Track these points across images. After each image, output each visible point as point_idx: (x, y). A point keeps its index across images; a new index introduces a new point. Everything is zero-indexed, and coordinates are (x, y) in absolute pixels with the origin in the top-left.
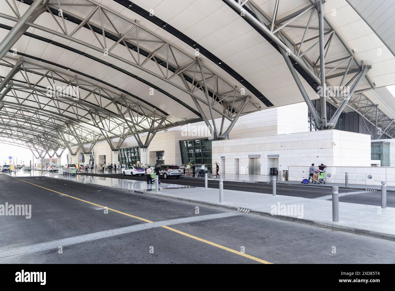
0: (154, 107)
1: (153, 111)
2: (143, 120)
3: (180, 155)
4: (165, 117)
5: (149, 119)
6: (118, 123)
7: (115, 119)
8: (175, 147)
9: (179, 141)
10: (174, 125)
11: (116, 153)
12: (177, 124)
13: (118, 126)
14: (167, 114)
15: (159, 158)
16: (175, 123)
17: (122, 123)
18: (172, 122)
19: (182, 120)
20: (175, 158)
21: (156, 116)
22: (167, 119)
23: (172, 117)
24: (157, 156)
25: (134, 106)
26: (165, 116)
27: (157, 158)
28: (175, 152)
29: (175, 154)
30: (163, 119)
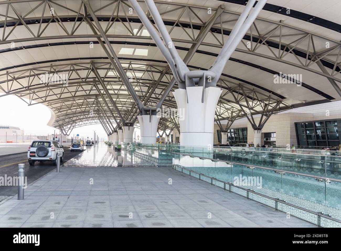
0: (270, 91)
1: (268, 95)
2: (256, 105)
3: (295, 137)
4: (281, 101)
5: (262, 104)
6: (227, 108)
7: (224, 105)
8: (289, 128)
9: (295, 123)
10: (290, 107)
11: (225, 134)
12: (293, 106)
13: (227, 111)
14: (283, 98)
15: (267, 139)
16: (291, 105)
17: (232, 108)
18: (288, 105)
19: (301, 102)
20: (289, 139)
21: (271, 100)
22: (282, 102)
23: (289, 100)
24: (265, 137)
25: (250, 93)
26: (280, 99)
27: (265, 139)
28: (289, 134)
29: (289, 136)
30: (278, 103)
